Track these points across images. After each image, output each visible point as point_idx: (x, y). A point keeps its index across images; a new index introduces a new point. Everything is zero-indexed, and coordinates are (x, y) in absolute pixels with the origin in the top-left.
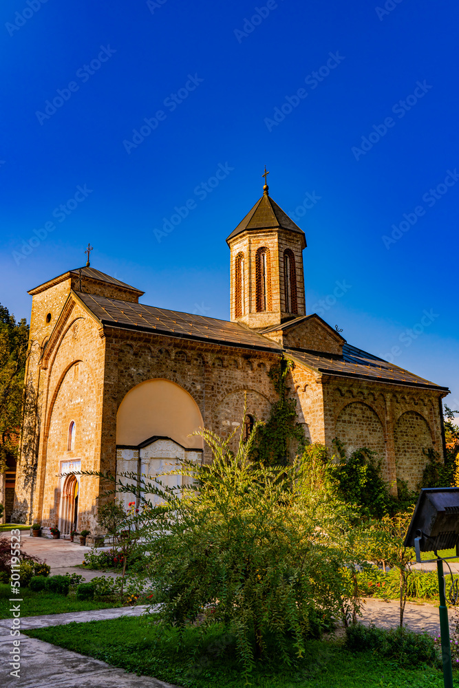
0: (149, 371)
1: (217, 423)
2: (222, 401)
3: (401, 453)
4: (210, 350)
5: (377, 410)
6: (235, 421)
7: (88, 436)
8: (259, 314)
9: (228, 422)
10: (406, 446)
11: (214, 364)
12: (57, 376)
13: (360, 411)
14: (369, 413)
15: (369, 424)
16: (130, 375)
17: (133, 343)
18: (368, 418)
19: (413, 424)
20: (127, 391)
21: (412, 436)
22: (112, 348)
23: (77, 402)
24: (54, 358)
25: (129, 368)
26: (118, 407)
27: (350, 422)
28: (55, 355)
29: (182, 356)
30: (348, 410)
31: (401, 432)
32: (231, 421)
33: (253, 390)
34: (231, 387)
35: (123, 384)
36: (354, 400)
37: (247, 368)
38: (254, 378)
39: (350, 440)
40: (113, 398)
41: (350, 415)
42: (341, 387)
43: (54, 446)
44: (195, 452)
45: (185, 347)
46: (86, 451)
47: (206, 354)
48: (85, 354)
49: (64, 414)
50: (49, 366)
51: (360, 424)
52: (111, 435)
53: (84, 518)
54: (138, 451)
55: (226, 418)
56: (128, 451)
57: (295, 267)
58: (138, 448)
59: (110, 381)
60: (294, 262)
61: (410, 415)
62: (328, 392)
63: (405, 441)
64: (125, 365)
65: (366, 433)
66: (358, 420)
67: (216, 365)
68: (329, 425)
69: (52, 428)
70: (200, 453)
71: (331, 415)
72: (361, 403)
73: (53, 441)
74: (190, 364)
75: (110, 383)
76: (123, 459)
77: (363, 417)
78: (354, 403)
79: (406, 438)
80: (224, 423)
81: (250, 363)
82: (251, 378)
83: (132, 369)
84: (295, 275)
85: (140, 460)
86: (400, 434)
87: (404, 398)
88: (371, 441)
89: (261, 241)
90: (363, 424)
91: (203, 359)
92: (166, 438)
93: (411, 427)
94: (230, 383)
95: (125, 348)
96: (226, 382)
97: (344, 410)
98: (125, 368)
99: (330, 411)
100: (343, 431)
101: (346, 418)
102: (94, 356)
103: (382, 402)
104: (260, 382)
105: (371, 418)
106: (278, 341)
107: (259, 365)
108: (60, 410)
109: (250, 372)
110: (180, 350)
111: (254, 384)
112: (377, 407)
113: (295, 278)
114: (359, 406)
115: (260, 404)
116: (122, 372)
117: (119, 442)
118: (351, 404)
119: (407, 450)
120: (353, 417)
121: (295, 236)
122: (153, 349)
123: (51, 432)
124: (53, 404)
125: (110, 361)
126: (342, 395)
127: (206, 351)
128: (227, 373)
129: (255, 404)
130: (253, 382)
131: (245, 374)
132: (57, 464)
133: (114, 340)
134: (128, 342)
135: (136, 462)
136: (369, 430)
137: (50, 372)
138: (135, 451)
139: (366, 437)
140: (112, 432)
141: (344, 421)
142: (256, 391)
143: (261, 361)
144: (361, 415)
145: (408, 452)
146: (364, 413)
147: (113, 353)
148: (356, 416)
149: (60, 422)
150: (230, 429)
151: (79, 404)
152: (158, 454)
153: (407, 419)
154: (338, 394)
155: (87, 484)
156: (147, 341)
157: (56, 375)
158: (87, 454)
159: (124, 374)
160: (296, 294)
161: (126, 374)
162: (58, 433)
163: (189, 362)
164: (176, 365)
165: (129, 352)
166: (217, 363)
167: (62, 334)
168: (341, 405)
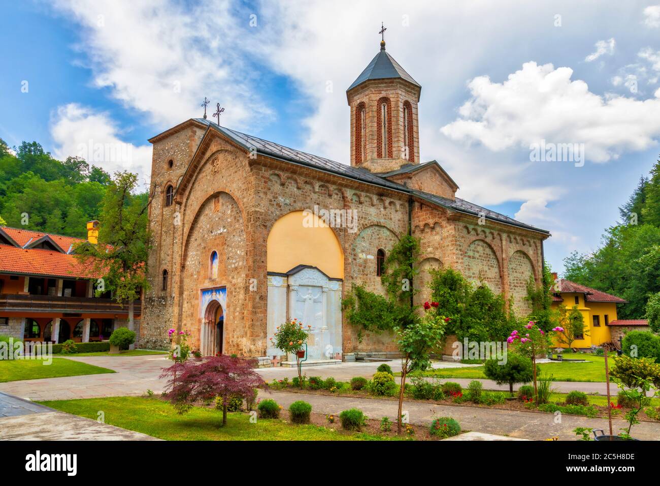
0: (295, 202)
1: (355, 255)
2: (359, 235)
3: (512, 287)
4: (349, 186)
5: (495, 248)
6: (369, 254)
7: (234, 263)
8: (379, 161)
9: (364, 255)
10: (516, 281)
11: (352, 200)
12: (194, 210)
13: (482, 248)
14: (488, 251)
15: (489, 261)
16: (279, 205)
17: (281, 173)
18: (487, 254)
19: (521, 262)
20: (276, 220)
21: (520, 273)
22: (262, 177)
23: (219, 232)
24: (190, 193)
25: (277, 198)
26: (268, 234)
27: (474, 258)
28: (191, 190)
29: (325, 190)
30: (473, 246)
31: (512, 268)
32: (367, 255)
33: (384, 227)
34: (366, 223)
35: (272, 213)
36: (478, 238)
37: (380, 206)
38: (386, 215)
39: (474, 274)
40: (264, 226)
41: (474, 251)
42: (468, 226)
43: (192, 275)
44: (336, 282)
45: (328, 181)
46: (233, 278)
47: (346, 189)
48: (229, 185)
49: (203, 245)
50: (185, 200)
51: (481, 260)
52: (263, 262)
53: (232, 341)
54: (286, 278)
55: (362, 251)
56: (278, 278)
57: (412, 119)
58: (287, 275)
59: (260, 209)
60: (412, 114)
61: (519, 255)
62: (458, 228)
63: (515, 277)
64: (273, 195)
65: (486, 268)
66: (480, 256)
67: (354, 201)
68: (459, 259)
69: (189, 259)
70: (341, 283)
71: (460, 250)
72: (483, 241)
73: (191, 271)
74: (331, 198)
75: (261, 211)
76: (273, 286)
77: (484, 253)
78: (477, 240)
79: (515, 275)
80: (360, 255)
81: (382, 201)
82: (384, 215)
83: (280, 198)
84: (412, 126)
85: (288, 286)
86: (511, 270)
87: (515, 239)
88: (490, 276)
89: (383, 92)
90: (483, 260)
91: (343, 194)
92: (311, 267)
93: (519, 265)
94: (365, 218)
95: (273, 178)
96: (362, 218)
97: (469, 246)
98: (274, 197)
99: (460, 246)
100: (469, 266)
101: (471, 253)
102: (240, 185)
103: (499, 242)
104: (391, 219)
105: (490, 255)
106: (403, 184)
107: (391, 203)
108: (199, 241)
109: (382, 209)
110: (322, 183)
111: (385, 221)
112: (495, 245)
113: (412, 129)
114: (481, 243)
115: (391, 240)
116: (271, 201)
117: (270, 268)
118: (475, 241)
119: (516, 285)
120: (476, 254)
121: (413, 89)
122: (299, 181)
123: (188, 263)
124: (189, 236)
125: (260, 189)
126: (469, 232)
127: (346, 186)
128: (363, 209)
129: (386, 239)
130: (385, 219)
131: (378, 211)
132: (197, 293)
133: (263, 168)
134: (277, 172)
135: (285, 289)
136: (488, 266)
137: (186, 206)
138: (284, 278)
139: (486, 271)
140: (263, 259)
141: (469, 257)
142: (387, 228)
143: (392, 200)
144: (482, 252)
145: (517, 287)
146: (484, 250)
147: (263, 181)
148: (478, 252)
149: (199, 253)
150: (366, 261)
151: (221, 234)
152: (305, 282)
153: (517, 258)
154: (465, 231)
155: (235, 309)
156: (294, 172)
157: (192, 208)
158: (234, 281)
159: (272, 203)
160: (413, 143)
161: (275, 203)
162: (197, 263)
163: (330, 196)
164: (319, 198)
165: (277, 182)
166: (355, 198)
167: (199, 169)
168: (468, 241)
